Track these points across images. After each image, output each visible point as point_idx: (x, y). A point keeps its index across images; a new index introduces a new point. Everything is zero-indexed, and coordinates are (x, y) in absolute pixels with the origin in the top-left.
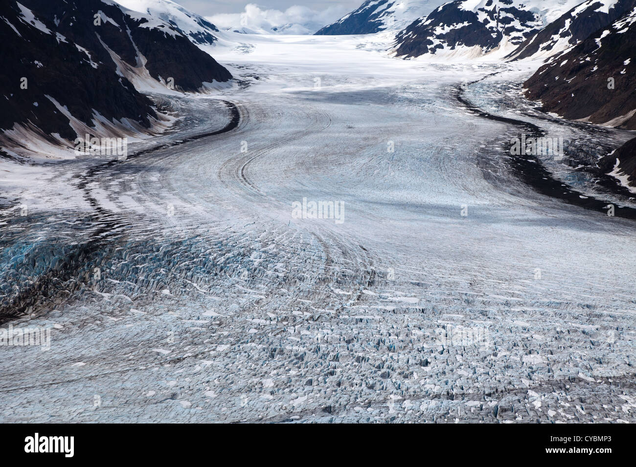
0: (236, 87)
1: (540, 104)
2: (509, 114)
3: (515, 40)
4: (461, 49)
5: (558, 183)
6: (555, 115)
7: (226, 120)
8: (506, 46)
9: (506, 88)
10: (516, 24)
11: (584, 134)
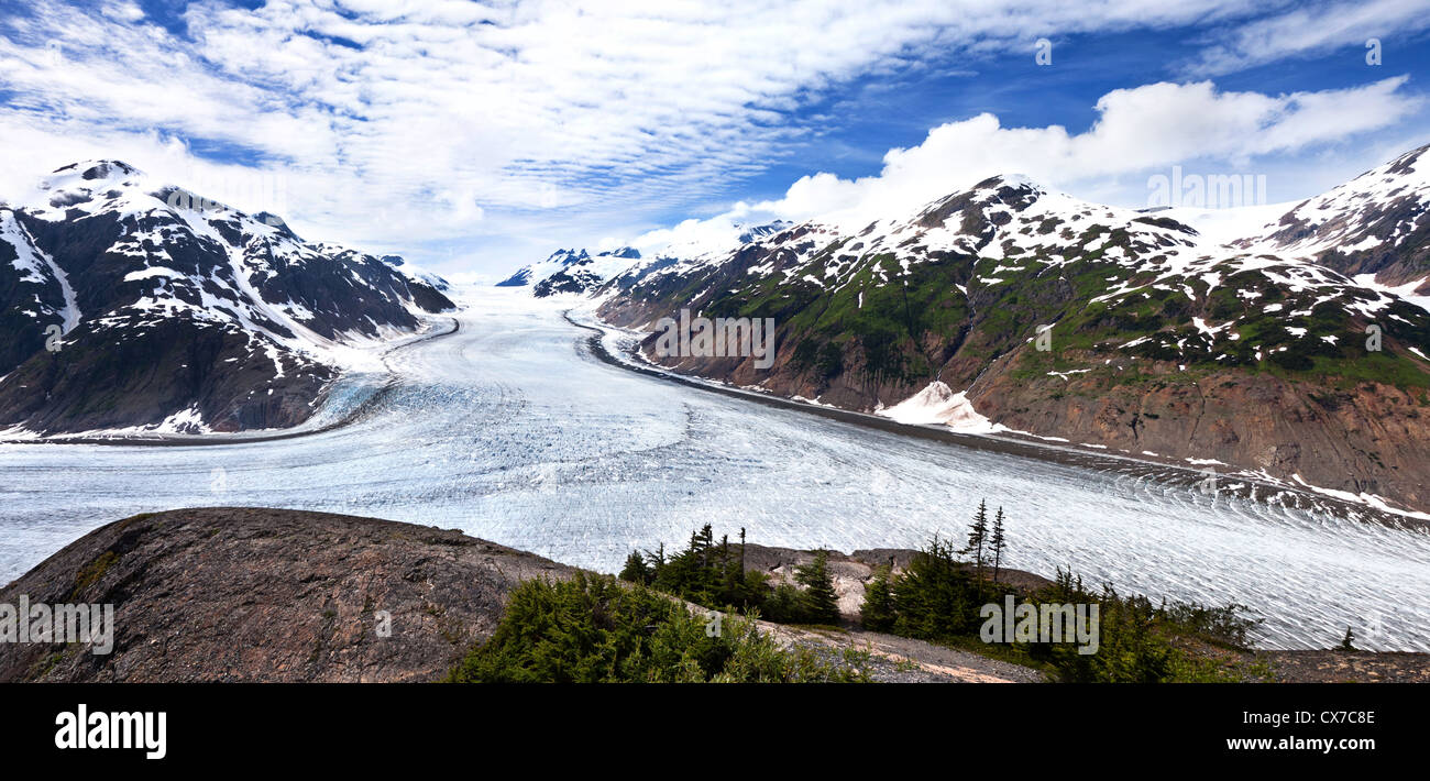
0: (457, 311)
1: (604, 320)
2: (588, 325)
3: (592, 290)
4: (565, 293)
5: (613, 358)
6: (611, 326)
7: (453, 327)
8: (587, 292)
9: (588, 312)
10: (592, 282)
11: (625, 334)
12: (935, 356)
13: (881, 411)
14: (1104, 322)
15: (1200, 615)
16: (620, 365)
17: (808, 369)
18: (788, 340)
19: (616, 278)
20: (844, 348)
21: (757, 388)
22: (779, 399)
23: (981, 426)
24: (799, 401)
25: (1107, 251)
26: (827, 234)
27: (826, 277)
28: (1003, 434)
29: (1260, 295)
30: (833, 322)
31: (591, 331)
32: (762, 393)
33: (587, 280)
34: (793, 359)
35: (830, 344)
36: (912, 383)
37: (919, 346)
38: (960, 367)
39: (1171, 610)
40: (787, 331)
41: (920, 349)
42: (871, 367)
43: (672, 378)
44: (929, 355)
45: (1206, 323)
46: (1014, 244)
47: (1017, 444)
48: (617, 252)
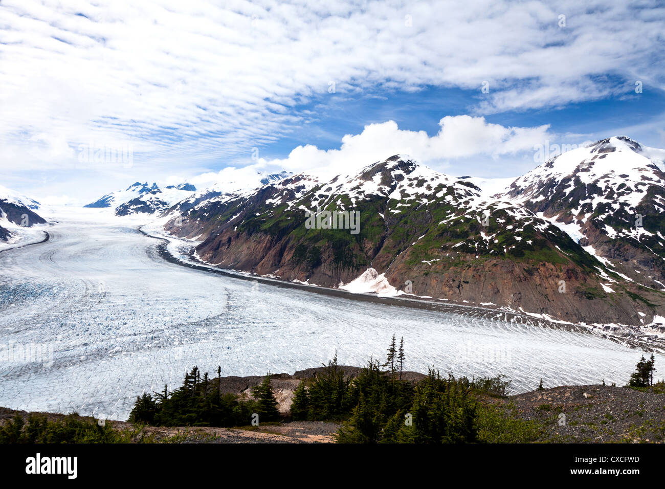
0: (48, 225)
1: (169, 232)
2: (158, 236)
3: (160, 211)
4: (140, 214)
5: (175, 259)
6: (174, 236)
7: (44, 238)
8: (157, 213)
9: (157, 227)
10: (161, 206)
11: (184, 242)
12: (369, 253)
13: (342, 287)
14: (445, 234)
15: (488, 383)
16: (181, 263)
17: (302, 263)
18: (290, 245)
19: (179, 204)
20: (322, 250)
21: (271, 276)
22: (285, 282)
23: (392, 292)
24: (297, 283)
25: (446, 197)
26: (312, 181)
27: (311, 207)
28: (403, 296)
29: (505, 221)
30: (316, 234)
31: (159, 241)
32: (275, 279)
33: (157, 205)
34: (292, 258)
35: (314, 248)
36: (357, 270)
37: (361, 247)
38: (381, 259)
39: (476, 382)
40: (289, 239)
41: (362, 250)
42: (337, 260)
43: (217, 272)
44: (366, 253)
45: (486, 235)
46: (406, 192)
47: (409, 301)
48: (179, 186)
